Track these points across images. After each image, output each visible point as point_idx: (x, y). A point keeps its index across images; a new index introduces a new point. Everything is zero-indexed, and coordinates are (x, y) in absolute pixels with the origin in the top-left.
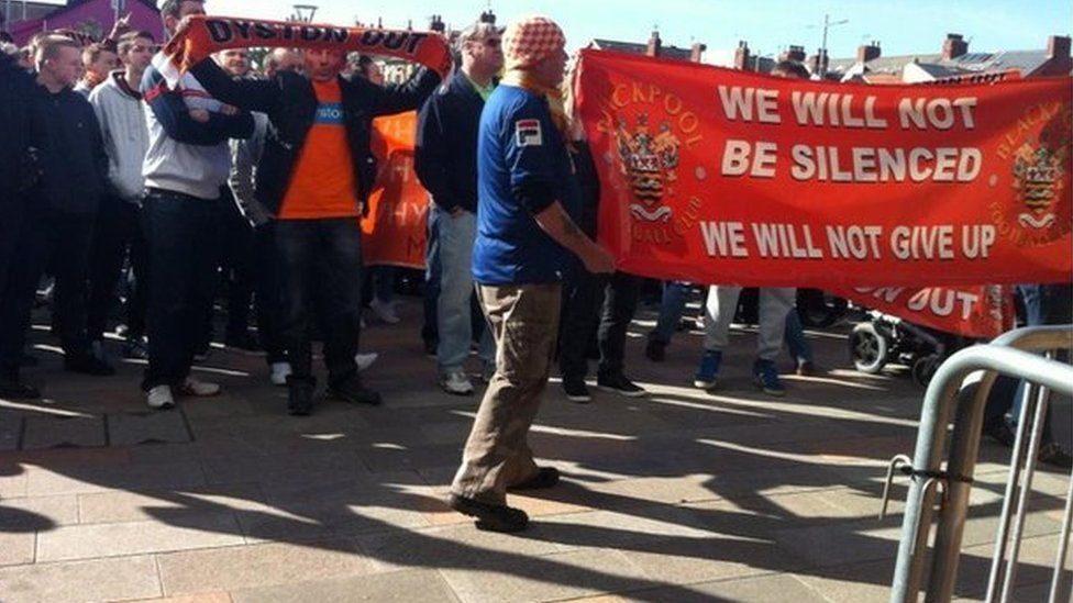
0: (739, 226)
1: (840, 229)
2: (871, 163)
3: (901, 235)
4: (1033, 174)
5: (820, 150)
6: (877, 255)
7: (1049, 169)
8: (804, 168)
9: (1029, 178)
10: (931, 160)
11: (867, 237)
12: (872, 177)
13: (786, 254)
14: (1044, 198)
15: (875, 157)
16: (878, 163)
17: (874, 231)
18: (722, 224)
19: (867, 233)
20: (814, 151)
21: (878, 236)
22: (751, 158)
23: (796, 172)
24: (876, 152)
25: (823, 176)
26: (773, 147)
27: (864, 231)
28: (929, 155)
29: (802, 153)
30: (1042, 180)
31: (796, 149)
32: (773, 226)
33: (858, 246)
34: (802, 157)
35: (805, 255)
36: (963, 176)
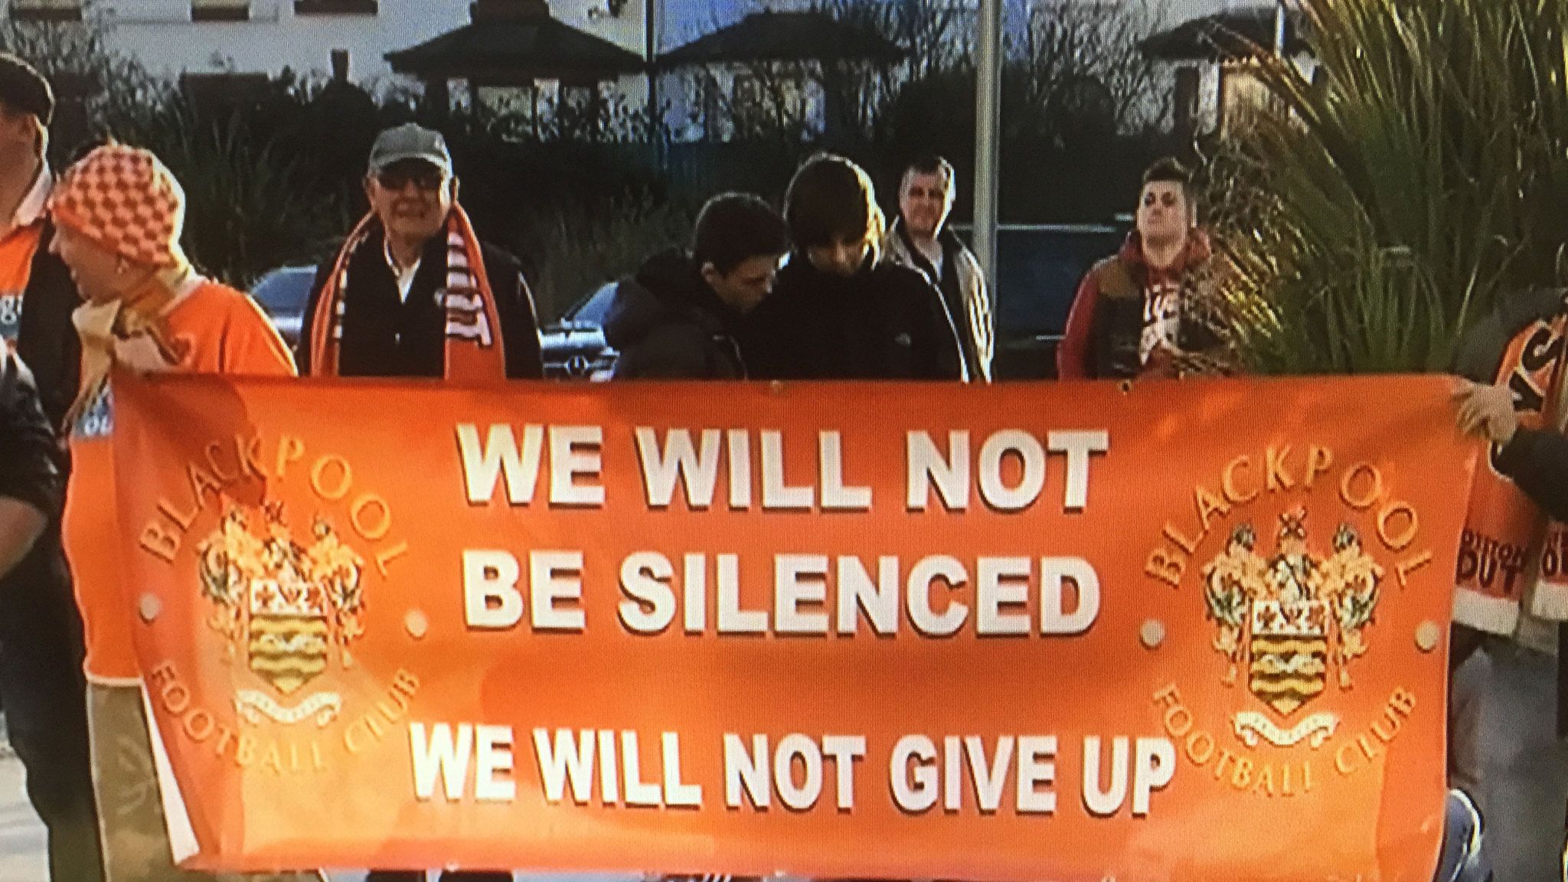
0: (505, 735)
1: (760, 742)
2: (816, 591)
3: (914, 755)
4: (1267, 618)
5: (695, 564)
6: (845, 800)
7: (1305, 605)
8: (648, 606)
9: (1257, 627)
10: (961, 584)
11: (829, 759)
12: (817, 622)
13: (610, 794)
14: (1296, 675)
15: (829, 578)
16: (833, 591)
17: (846, 746)
18: (465, 731)
19: (827, 751)
20: (679, 568)
21: (855, 758)
22: (523, 585)
23: (631, 614)
24: (833, 566)
25: (695, 620)
26: (573, 560)
27: (821, 748)
28: (956, 573)
29: (646, 571)
30: (1290, 630)
31: (631, 566)
32: (587, 736)
33: (799, 780)
34: (647, 581)
35: (656, 799)
36: (1053, 620)
